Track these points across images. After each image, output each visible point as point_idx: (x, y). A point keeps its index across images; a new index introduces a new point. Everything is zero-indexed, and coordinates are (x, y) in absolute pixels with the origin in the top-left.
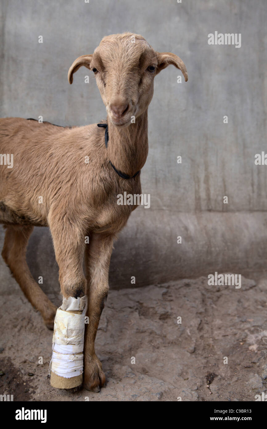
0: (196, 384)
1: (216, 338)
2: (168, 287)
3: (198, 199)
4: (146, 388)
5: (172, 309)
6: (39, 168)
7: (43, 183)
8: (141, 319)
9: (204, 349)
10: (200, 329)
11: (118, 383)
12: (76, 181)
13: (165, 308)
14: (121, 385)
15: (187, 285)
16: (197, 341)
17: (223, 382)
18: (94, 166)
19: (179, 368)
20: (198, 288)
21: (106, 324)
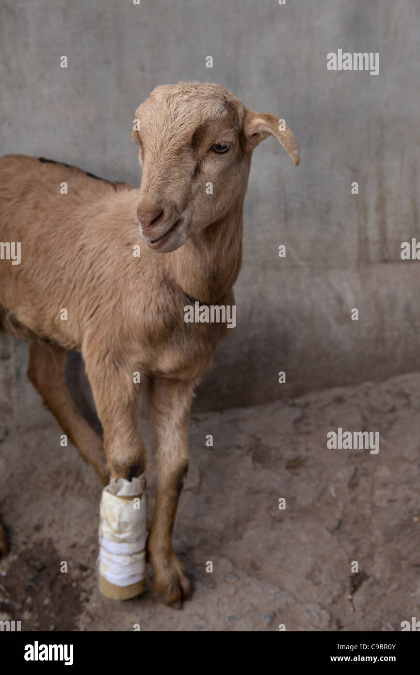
0: (331, 593)
1: (378, 504)
2: (307, 405)
3: (364, 242)
4: (252, 605)
5: (308, 449)
6: (64, 268)
7: (71, 294)
8: (255, 469)
9: (356, 522)
10: (353, 484)
11: (210, 593)
12: (119, 303)
13: (295, 450)
14: (213, 597)
15: (339, 400)
16: (345, 506)
17: (376, 589)
18: (147, 283)
19: (308, 561)
20: (358, 405)
21: (197, 480)
